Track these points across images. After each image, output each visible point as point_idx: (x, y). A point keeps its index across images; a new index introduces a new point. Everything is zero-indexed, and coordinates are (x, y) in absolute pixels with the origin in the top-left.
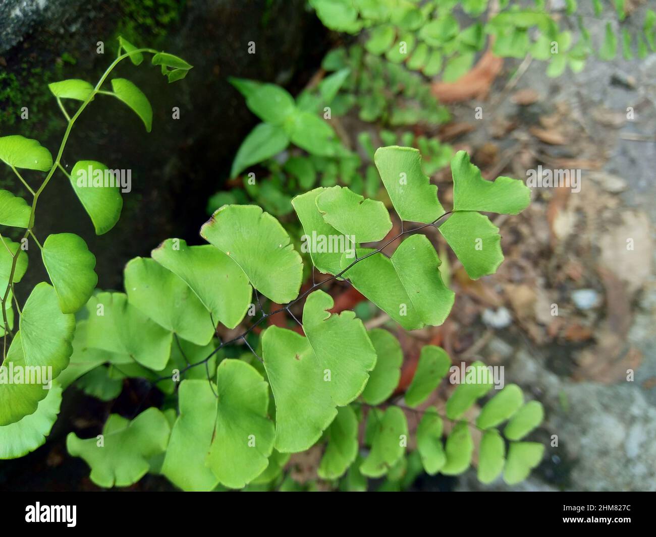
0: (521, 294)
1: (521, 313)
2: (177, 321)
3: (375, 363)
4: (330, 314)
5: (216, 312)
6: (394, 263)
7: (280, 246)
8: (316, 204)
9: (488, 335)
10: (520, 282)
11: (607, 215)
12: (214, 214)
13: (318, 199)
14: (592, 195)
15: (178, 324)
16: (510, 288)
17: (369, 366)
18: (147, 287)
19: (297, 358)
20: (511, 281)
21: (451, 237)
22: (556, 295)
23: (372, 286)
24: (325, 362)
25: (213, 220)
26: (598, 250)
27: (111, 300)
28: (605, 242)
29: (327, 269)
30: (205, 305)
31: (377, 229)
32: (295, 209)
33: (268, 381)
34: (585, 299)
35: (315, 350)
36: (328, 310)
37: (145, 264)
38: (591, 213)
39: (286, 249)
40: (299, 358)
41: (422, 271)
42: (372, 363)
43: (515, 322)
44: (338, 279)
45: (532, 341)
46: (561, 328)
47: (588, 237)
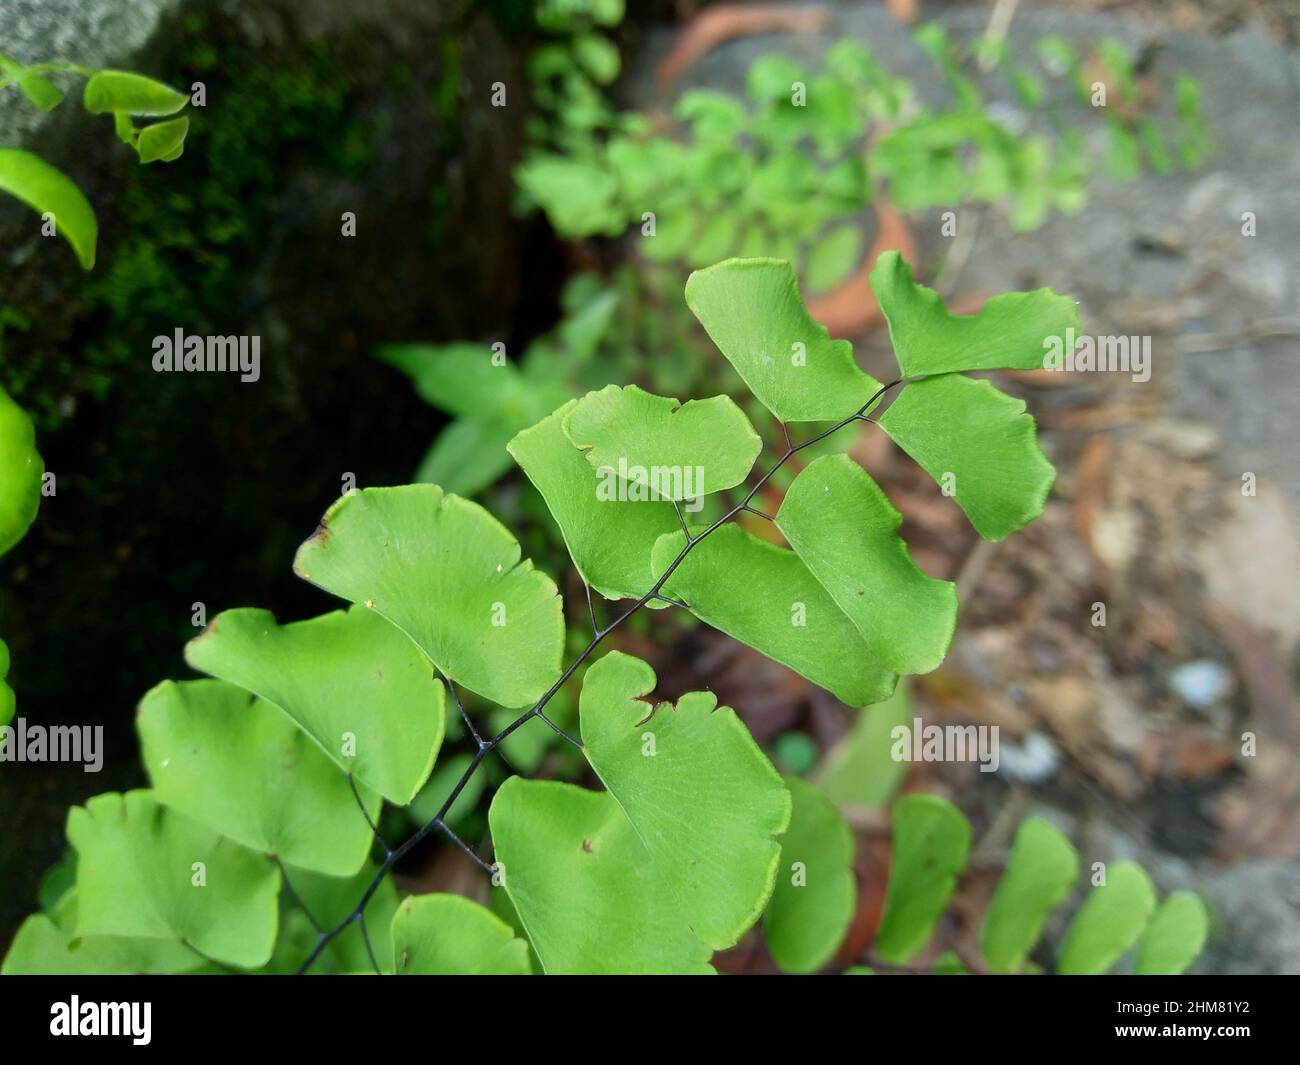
0: (1066, 698)
1: (1076, 739)
2: (278, 826)
3: (788, 812)
4: (649, 707)
5: (363, 771)
6: (784, 529)
7: (499, 568)
8: (566, 432)
9: (1017, 799)
10: (1055, 673)
11: (1196, 504)
12: (325, 517)
13: (570, 422)
14: (1155, 469)
15: (279, 833)
16: (1039, 690)
17: (776, 822)
18: (195, 752)
19: (586, 848)
20: (1036, 673)
21: (911, 438)
22: (1136, 687)
23: (742, 610)
24: (658, 834)
25: (324, 531)
26: (1195, 580)
27: (124, 811)
28: (1207, 558)
29: (621, 589)
30: (332, 757)
31: (725, 457)
32: (519, 461)
33: (526, 937)
34: (1199, 683)
35: (628, 807)
36: (641, 698)
37: (185, 697)
38: (1162, 504)
39: (513, 574)
40: (592, 847)
41: (860, 542)
42: (781, 814)
43: (1068, 759)
44: (654, 605)
45: (1110, 795)
46: (1163, 754)
47: (1172, 554)
